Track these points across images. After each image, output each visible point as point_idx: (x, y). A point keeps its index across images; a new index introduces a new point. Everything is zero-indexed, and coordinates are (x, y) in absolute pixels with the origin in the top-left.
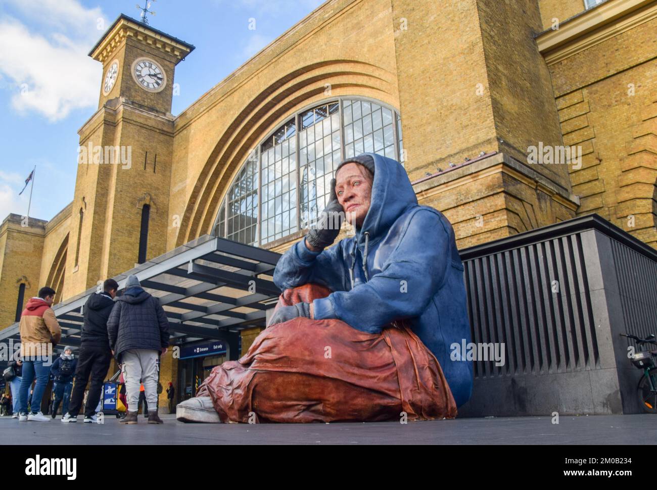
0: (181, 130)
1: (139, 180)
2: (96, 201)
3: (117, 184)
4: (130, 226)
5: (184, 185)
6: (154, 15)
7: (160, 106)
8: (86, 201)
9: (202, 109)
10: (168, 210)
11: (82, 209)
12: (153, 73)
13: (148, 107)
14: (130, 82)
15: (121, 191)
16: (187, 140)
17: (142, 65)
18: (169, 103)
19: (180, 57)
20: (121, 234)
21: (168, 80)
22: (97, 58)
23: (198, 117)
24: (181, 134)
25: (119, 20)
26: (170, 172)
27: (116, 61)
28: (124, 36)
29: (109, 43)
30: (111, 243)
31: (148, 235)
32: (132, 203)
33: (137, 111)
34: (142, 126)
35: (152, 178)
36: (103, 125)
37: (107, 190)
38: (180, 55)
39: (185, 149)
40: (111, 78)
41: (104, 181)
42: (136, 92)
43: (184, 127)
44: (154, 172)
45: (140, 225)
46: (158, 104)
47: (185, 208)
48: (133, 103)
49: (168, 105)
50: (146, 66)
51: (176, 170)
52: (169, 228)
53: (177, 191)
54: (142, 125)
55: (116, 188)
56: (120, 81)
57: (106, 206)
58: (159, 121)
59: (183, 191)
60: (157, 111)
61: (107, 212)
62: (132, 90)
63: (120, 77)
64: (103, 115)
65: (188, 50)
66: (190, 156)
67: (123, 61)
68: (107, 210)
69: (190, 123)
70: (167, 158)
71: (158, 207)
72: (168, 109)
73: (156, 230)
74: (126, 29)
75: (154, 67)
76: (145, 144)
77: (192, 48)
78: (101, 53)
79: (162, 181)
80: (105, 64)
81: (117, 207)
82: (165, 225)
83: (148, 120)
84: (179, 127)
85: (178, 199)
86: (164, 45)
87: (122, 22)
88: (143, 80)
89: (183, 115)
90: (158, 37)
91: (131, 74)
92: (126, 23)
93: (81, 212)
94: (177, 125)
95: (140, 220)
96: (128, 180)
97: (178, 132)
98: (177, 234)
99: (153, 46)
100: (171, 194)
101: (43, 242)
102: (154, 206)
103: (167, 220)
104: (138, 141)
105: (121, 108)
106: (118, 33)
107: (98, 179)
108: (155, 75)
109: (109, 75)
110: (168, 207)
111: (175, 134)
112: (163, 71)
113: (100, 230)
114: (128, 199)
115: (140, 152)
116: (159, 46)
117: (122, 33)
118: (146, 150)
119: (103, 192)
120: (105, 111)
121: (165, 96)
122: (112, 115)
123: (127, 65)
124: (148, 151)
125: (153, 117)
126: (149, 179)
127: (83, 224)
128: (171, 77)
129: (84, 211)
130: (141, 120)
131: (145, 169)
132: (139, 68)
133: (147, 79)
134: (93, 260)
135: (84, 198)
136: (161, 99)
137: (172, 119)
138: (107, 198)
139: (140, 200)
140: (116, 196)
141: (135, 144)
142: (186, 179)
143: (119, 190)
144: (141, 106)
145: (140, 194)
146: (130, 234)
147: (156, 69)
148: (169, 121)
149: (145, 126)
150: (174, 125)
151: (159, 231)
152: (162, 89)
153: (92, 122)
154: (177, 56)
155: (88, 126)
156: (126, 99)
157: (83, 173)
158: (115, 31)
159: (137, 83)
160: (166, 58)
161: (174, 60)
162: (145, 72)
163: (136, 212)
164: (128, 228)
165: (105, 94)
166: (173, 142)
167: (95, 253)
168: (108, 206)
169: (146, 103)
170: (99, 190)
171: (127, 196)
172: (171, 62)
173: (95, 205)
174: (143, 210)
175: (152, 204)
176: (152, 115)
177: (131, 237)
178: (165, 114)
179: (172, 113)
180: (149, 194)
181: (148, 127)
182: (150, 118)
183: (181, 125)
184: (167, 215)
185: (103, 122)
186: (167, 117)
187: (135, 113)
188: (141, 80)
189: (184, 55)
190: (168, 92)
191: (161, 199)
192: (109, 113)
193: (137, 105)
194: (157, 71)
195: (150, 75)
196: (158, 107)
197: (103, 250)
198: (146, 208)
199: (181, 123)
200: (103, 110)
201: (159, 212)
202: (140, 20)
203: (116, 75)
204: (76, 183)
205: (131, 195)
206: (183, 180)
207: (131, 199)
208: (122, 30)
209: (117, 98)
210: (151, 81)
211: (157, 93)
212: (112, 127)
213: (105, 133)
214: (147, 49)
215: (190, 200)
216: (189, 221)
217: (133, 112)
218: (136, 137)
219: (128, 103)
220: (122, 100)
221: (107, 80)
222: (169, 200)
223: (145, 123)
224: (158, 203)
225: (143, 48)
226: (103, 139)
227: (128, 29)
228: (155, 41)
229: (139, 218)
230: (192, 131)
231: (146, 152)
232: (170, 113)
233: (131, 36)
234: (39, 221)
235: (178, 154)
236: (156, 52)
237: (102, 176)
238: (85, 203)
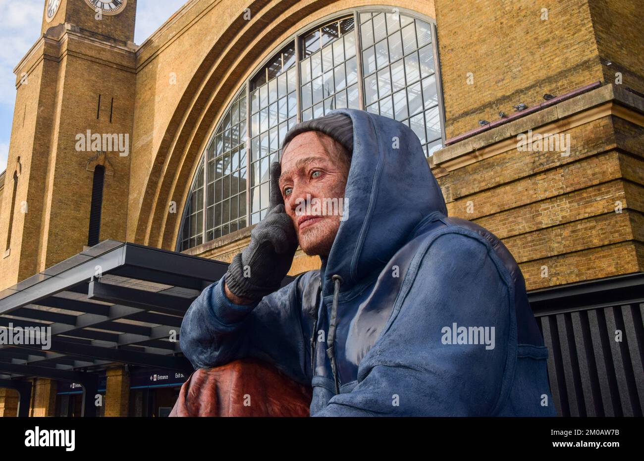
0: (145, 64)
2: (32, 162)
3: (60, 139)
4: (77, 196)
5: (149, 139)
7: (119, 33)
8: (21, 162)
9: (171, 35)
10: (129, 173)
11: (16, 172)
13: (102, 35)
14: (79, 4)
15: (65, 149)
16: (153, 77)
18: (130, 29)
20: (65, 206)
23: (167, 45)
24: (146, 70)
26: (133, 119)
30: (51, 219)
31: (102, 206)
32: (80, 164)
33: (86, 41)
34: (94, 61)
35: (107, 129)
36: (43, 61)
37: (48, 147)
39: (150, 89)
41: (43, 136)
42: (87, 15)
43: (150, 60)
44: (111, 121)
45: (91, 194)
46: (116, 31)
47: (151, 169)
48: (82, 30)
51: (139, 118)
52: (131, 197)
53: (140, 146)
54: (93, 59)
55: (59, 145)
56: (66, 2)
57: (47, 169)
58: (116, 52)
59: (148, 145)
60: (115, 40)
61: (47, 177)
62: (82, 14)
64: (43, 47)
66: (157, 99)
68: (48, 174)
69: (157, 54)
70: (127, 103)
71: (116, 168)
72: (131, 37)
73: (112, 200)
76: (98, 84)
81: (59, 170)
82: (125, 193)
83: (102, 52)
84: (142, 61)
85: (141, 157)
89: (148, 43)
93: (16, 177)
94: (141, 58)
95: (91, 187)
96: (75, 134)
97: (141, 67)
98: (140, 206)
100: (134, 150)
102: (110, 168)
103: (129, 186)
104: (88, 80)
107: (36, 132)
110: (129, 169)
111: (139, 70)
113: (38, 201)
114: (74, 159)
115: (91, 96)
118: (98, 92)
119: (42, 151)
120: (46, 43)
121: (126, 19)
122: (55, 47)
124: (102, 93)
125: (108, 48)
126: (104, 132)
127: (18, 193)
129: (18, 175)
130: (93, 53)
131: (98, 118)
134: (28, 242)
135: (19, 158)
136: (121, 24)
137: (134, 50)
138: (47, 158)
139: (91, 161)
140: (57, 156)
141: (84, 84)
142: (152, 130)
143: (62, 147)
144: (93, 34)
146: (77, 206)
148: (130, 52)
149: (97, 60)
150: (136, 57)
151: (117, 201)
152: (121, 9)
153: (30, 57)
155: (25, 62)
156: (72, 26)
157: (19, 125)
159: (88, 3)
163: (85, 176)
164: (75, 198)
165: (48, 20)
166: (136, 80)
167: (31, 233)
168: (48, 168)
169: (100, 30)
170: (38, 147)
171: (73, 155)
173: (32, 167)
174: (95, 173)
175: (107, 164)
176: (107, 45)
177: (79, 211)
178: (125, 44)
179: (135, 42)
181: (101, 62)
182: (104, 50)
183: (146, 58)
184: (129, 180)
185: (42, 57)
186: (129, 48)
187: (84, 43)
190: (129, 15)
191: (120, 158)
192: (51, 45)
193: (87, 34)
196: (118, 34)
197: (42, 228)
198: (100, 171)
199: (145, 56)
200: (43, 41)
201: (116, 175)
204: (11, 138)
205: (78, 153)
206: (149, 131)
207: (78, 159)
209: (61, 25)
211: (114, 16)
212: (54, 63)
213: (46, 72)
215: (157, 159)
216: (156, 188)
217: (81, 42)
218: (86, 76)
219: (74, 31)
220: (68, 26)
221: (50, 1)
223: (98, 56)
224: (115, 164)
226: (42, 79)
229: (90, 183)
230: (160, 65)
231: (100, 95)
232: (133, 41)
235: (144, 95)
237: (40, 129)
238: (20, 165)
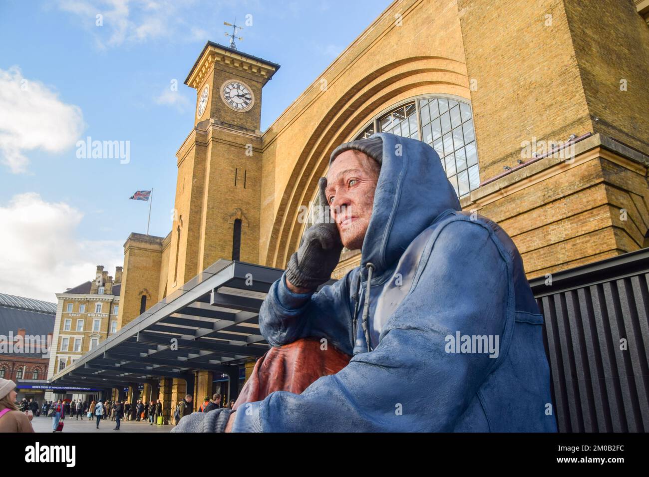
0: (269, 145)
1: (230, 196)
2: (190, 219)
3: (208, 201)
4: (222, 241)
5: (272, 199)
6: (241, 40)
7: (249, 124)
8: (182, 219)
9: (286, 124)
10: (259, 223)
11: (179, 226)
12: (241, 93)
13: (237, 126)
14: (220, 104)
15: (213, 208)
16: (274, 155)
17: (231, 87)
18: (257, 121)
19: (266, 77)
20: (214, 249)
21: (255, 99)
22: (191, 86)
23: (283, 131)
24: (269, 149)
25: (206, 47)
26: (260, 186)
27: (207, 85)
28: (212, 62)
29: (200, 70)
30: (205, 259)
31: (241, 248)
32: (224, 219)
33: (226, 131)
34: (231, 144)
35: (242, 193)
36: (195, 146)
37: (201, 207)
38: (266, 75)
39: (272, 163)
40: (203, 101)
41: (197, 199)
42: (226, 112)
43: (271, 142)
44: (245, 187)
45: (232, 240)
46: (247, 123)
47: (274, 220)
48: (222, 123)
49: (257, 123)
50: (234, 88)
51: (265, 184)
52: (261, 241)
53: (266, 204)
54: (231, 143)
55: (208, 205)
56: (210, 104)
57: (200, 223)
58: (248, 138)
59: (271, 204)
60: (247, 130)
61: (200, 229)
62: (222, 112)
63: (210, 100)
64: (195, 136)
65: (274, 69)
66: (277, 170)
67: (212, 85)
69: (276, 138)
70: (256, 174)
71: (250, 221)
72: (257, 127)
73: (248, 243)
74: (214, 55)
75: (242, 88)
76: (235, 161)
77: (277, 67)
78: (194, 80)
79: (253, 195)
80: (199, 89)
81: (209, 223)
82: (257, 239)
83: (237, 138)
84: (266, 143)
85: (268, 212)
86: (251, 66)
87: (210, 48)
88: (232, 101)
89: (269, 131)
90: (244, 59)
91: (220, 96)
92: (213, 49)
93: (179, 230)
94: (265, 141)
95: (232, 234)
96: (219, 197)
97: (265, 148)
98: (268, 247)
99: (240, 69)
100: (262, 207)
101: (161, 257)
102: (246, 221)
103: (259, 233)
104: (228, 159)
105: (211, 129)
106: (207, 60)
107: (192, 197)
108: (243, 96)
109: (202, 99)
110: (259, 221)
111: (264, 150)
112: (251, 91)
113: (195, 246)
114: (219, 215)
115: (230, 170)
116: (246, 68)
117: (210, 59)
118: (235, 167)
119: (196, 210)
120: (197, 133)
121: (254, 114)
122: (203, 136)
123: (216, 88)
124: (238, 168)
125: (241, 135)
126: (240, 195)
127: (180, 241)
128: (259, 96)
129: (180, 228)
130: (231, 139)
131: (235, 185)
132: (227, 90)
133: (236, 100)
134: (188, 275)
135: (181, 216)
136: (250, 118)
137: (260, 136)
138: (200, 215)
139: (232, 215)
140: (207, 213)
141: (225, 162)
142: (274, 192)
143: (211, 206)
144: (231, 126)
145: (231, 210)
146: (223, 249)
147: (244, 89)
148: (257, 138)
149: (234, 144)
150: (262, 141)
151: (251, 244)
152: (250, 108)
153: (186, 144)
154: (264, 75)
155: (183, 148)
156: (215, 121)
157: (180, 193)
158: (204, 58)
159: (227, 105)
160: (253, 79)
161: (260, 80)
162: (233, 93)
163: (228, 227)
164: (221, 243)
165: (199, 118)
166: (262, 157)
167: (191, 269)
169: (236, 123)
170: (193, 208)
171: (219, 212)
172: (258, 82)
173: (189, 222)
174: (235, 225)
175: (243, 218)
176: (240, 133)
177: (224, 252)
178: (254, 132)
179: (261, 130)
180: (240, 209)
181: (237, 145)
182: (238, 136)
183: (269, 141)
184: (259, 229)
185: (195, 143)
186: (256, 135)
187: (224, 132)
188: (230, 101)
189: (270, 75)
190: (256, 111)
191: (252, 213)
192: (200, 134)
193: (226, 125)
194: (245, 91)
195: (238, 96)
196: (248, 126)
197: (198, 265)
198: (238, 223)
199: (267, 139)
200: (195, 132)
201: (250, 225)
202: (228, 45)
203: (207, 99)
204: (175, 202)
205: (222, 211)
206: (272, 193)
207: (222, 215)
208: (210, 56)
209: (208, 120)
210: (240, 101)
211: (246, 112)
212: (203, 147)
213: (197, 153)
214: (235, 72)
215: (278, 213)
216: (278, 233)
217: (222, 131)
218: (226, 155)
219: (217, 124)
220: (212, 121)
221: (200, 104)
222: (260, 214)
223: (234, 141)
224: (249, 217)
225: (231, 71)
226: (195, 159)
227: (215, 55)
228: (242, 63)
229: (231, 232)
230: (278, 146)
231: (236, 169)
232: (260, 130)
233: (219, 61)
234: (157, 238)
235: (267, 168)
236: (243, 74)
237: (195, 194)
238: (182, 221)
